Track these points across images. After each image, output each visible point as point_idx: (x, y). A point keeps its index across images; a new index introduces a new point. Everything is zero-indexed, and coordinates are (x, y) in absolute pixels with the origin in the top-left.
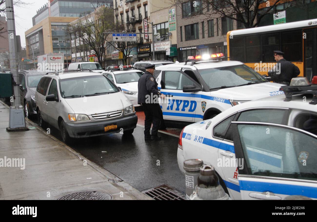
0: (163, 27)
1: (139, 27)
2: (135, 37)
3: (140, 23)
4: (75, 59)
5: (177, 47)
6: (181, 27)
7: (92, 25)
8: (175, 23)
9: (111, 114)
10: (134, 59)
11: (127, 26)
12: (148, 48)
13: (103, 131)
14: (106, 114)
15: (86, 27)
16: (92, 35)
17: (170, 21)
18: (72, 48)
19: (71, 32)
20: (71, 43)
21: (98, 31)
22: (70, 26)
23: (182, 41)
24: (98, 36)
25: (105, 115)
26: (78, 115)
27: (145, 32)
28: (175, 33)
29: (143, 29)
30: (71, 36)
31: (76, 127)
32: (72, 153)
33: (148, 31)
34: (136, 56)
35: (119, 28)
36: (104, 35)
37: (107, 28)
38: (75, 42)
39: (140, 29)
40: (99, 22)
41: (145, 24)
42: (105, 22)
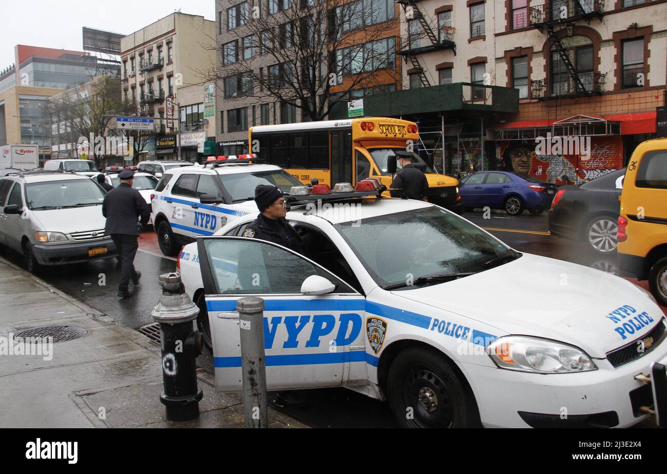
0: (195, 110)
1: (159, 109)
2: (152, 123)
3: (161, 104)
4: (57, 153)
5: (215, 140)
6: (222, 112)
7: (86, 102)
8: (213, 106)
9: (99, 233)
10: (150, 156)
11: (141, 106)
12: (171, 140)
13: (86, 256)
14: (91, 233)
15: (76, 106)
16: (85, 118)
17: (206, 102)
18: (53, 137)
19: (53, 111)
20: (51, 128)
21: (95, 112)
22: (51, 103)
23: (223, 132)
24: (95, 119)
25: (90, 235)
26: (50, 233)
27: (169, 117)
28: (212, 121)
29: (165, 113)
30: (51, 117)
31: (48, 250)
32: (41, 285)
33: (173, 115)
34: (153, 153)
35: (128, 110)
36: (104, 118)
37: (110, 109)
38: (59, 127)
39: (161, 112)
40: (97, 98)
41: (168, 104)
42: (106, 99)
